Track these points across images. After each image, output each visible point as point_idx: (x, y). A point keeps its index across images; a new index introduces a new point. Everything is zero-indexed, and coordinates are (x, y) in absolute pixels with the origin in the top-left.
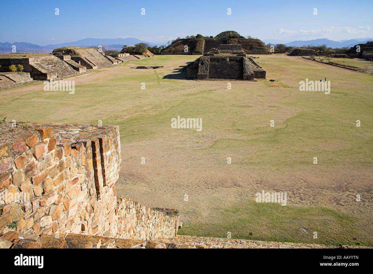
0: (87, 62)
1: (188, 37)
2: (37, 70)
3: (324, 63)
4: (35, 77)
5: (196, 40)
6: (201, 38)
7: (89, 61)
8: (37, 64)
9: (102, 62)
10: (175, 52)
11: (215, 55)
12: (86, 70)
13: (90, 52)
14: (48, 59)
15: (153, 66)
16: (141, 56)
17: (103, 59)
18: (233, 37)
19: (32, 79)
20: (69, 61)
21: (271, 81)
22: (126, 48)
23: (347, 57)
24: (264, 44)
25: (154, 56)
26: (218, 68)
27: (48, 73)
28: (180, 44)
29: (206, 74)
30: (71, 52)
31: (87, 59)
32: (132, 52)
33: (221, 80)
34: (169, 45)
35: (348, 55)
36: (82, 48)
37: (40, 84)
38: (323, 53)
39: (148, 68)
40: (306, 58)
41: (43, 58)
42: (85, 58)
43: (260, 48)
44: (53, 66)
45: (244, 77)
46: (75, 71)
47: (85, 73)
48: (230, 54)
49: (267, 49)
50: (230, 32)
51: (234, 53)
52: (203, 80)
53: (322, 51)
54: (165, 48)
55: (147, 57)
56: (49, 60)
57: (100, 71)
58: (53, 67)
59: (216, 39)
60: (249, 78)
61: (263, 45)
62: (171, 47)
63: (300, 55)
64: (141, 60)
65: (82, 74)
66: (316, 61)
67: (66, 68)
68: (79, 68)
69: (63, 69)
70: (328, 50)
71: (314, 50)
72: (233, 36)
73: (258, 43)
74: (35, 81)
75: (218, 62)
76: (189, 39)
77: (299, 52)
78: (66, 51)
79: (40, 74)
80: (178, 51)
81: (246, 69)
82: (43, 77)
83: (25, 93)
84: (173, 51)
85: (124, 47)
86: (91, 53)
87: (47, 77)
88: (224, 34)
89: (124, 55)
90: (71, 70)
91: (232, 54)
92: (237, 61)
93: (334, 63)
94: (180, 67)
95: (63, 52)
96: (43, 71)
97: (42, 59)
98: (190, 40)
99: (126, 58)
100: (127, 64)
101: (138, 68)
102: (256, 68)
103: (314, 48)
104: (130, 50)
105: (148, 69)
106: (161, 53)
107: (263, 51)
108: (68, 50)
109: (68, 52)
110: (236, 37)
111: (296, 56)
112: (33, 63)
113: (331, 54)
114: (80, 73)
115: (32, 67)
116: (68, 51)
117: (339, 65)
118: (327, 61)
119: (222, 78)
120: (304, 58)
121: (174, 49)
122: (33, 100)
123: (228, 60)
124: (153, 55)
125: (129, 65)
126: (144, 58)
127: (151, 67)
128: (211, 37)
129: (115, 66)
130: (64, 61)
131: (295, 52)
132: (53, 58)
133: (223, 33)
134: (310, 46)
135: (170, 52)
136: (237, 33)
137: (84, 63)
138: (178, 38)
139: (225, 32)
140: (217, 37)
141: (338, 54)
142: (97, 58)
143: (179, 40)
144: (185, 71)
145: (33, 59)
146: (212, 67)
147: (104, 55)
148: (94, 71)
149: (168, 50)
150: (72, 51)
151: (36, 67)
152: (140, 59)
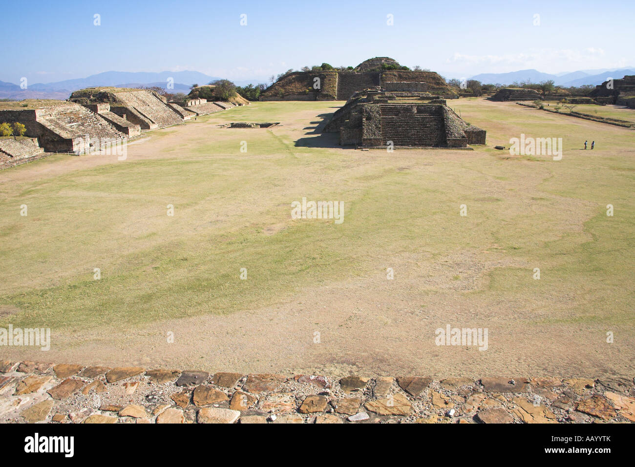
0: (139, 115)
1: (306, 68)
2: (51, 132)
3: (562, 114)
4: (48, 146)
5: (323, 75)
6: (332, 70)
7: (142, 114)
8: (51, 121)
9: (164, 115)
10: (286, 96)
11: (389, 101)
12: (141, 131)
13: (141, 98)
14: (68, 111)
15: (260, 122)
16: (226, 103)
17: (165, 111)
18: (389, 69)
19: (41, 151)
20: (107, 115)
21: (498, 148)
22: (197, 90)
23: (594, 103)
24: (444, 80)
25: (248, 103)
26: (399, 126)
27: (74, 139)
28: (294, 82)
29: (377, 137)
30: (108, 97)
31: (137, 110)
32: (210, 96)
33: (408, 149)
34: (274, 84)
35: (594, 100)
36: (126, 90)
37: (61, 159)
38: (549, 95)
39: (252, 126)
40: (525, 105)
41: (61, 109)
42: (135, 108)
43: (438, 87)
44: (79, 125)
45: (448, 142)
46: (120, 133)
47: (139, 137)
48: (416, 99)
49: (451, 89)
50: (381, 59)
51: (423, 98)
52: (373, 148)
53: (546, 93)
54: (265, 88)
55: (237, 106)
56: (71, 113)
57: (166, 134)
58: (81, 127)
59: (357, 72)
60: (458, 144)
61: (442, 81)
62: (277, 87)
63: (512, 100)
64: (230, 111)
65: (134, 139)
66: (545, 110)
67: (103, 129)
68: (128, 128)
69: (99, 130)
70: (556, 90)
71: (536, 91)
72: (390, 66)
73: (434, 78)
74: (49, 153)
75: (396, 115)
76: (309, 72)
77: (510, 94)
78: (97, 95)
79: (57, 141)
80: (290, 94)
81: (451, 127)
82: (64, 147)
83: (40, 180)
84: (282, 94)
85: (194, 88)
86: (143, 99)
87: (72, 145)
88: (371, 62)
89: (197, 102)
90: (113, 132)
91: (419, 100)
92: (431, 113)
93: (581, 114)
94: (312, 123)
95: (92, 97)
96: (65, 135)
97: (57, 112)
98: (311, 75)
99: (201, 107)
100: (206, 119)
101: (234, 126)
102: (466, 126)
103: (533, 87)
104: (205, 94)
105: (253, 129)
106: (260, 99)
107: (444, 92)
108: (100, 93)
109: (103, 97)
110: (395, 69)
111: (505, 100)
112: (42, 118)
113: (566, 98)
114: (131, 136)
115: (42, 127)
116: (101, 95)
117: (592, 117)
118: (568, 111)
119: (408, 146)
120: (520, 104)
121: (283, 90)
122: (62, 193)
123: (415, 110)
124: (247, 101)
125: (211, 120)
126: (233, 107)
127: (257, 124)
128: (350, 68)
129: (189, 122)
130: (99, 115)
131: (502, 94)
132: (78, 110)
133: (368, 60)
134: (526, 84)
135: (276, 96)
136: (394, 60)
137: (135, 119)
138: (290, 70)
139: (372, 60)
140: (360, 68)
141: (577, 98)
142: (154, 108)
143: (289, 74)
144: (327, 131)
145: (43, 110)
146: (389, 124)
147: (166, 103)
148: (154, 132)
149: (273, 92)
150: (109, 95)
151: (51, 127)
152: (226, 109)
